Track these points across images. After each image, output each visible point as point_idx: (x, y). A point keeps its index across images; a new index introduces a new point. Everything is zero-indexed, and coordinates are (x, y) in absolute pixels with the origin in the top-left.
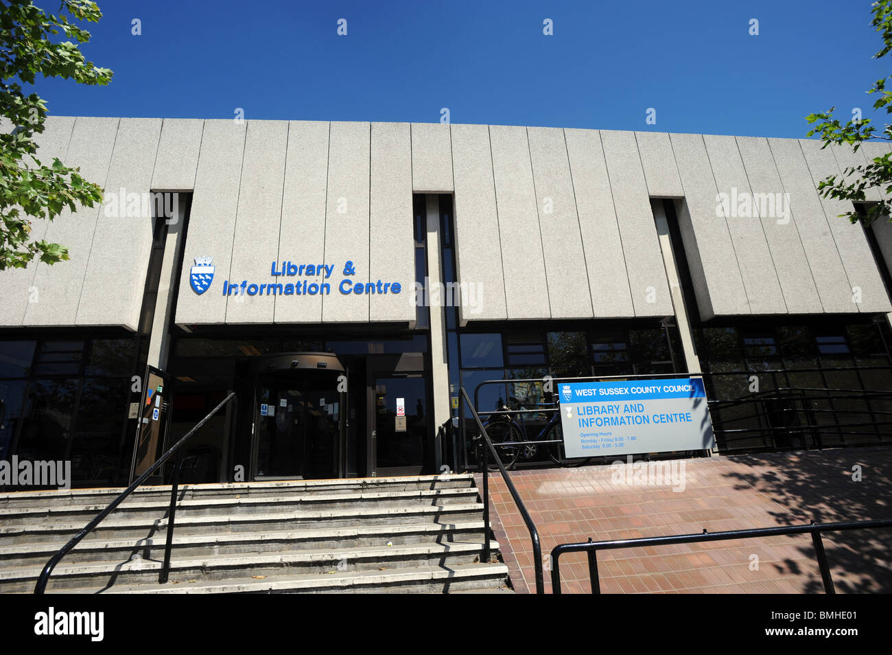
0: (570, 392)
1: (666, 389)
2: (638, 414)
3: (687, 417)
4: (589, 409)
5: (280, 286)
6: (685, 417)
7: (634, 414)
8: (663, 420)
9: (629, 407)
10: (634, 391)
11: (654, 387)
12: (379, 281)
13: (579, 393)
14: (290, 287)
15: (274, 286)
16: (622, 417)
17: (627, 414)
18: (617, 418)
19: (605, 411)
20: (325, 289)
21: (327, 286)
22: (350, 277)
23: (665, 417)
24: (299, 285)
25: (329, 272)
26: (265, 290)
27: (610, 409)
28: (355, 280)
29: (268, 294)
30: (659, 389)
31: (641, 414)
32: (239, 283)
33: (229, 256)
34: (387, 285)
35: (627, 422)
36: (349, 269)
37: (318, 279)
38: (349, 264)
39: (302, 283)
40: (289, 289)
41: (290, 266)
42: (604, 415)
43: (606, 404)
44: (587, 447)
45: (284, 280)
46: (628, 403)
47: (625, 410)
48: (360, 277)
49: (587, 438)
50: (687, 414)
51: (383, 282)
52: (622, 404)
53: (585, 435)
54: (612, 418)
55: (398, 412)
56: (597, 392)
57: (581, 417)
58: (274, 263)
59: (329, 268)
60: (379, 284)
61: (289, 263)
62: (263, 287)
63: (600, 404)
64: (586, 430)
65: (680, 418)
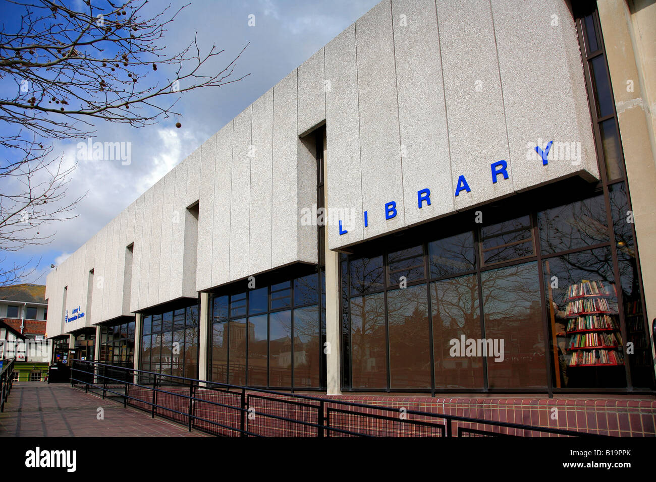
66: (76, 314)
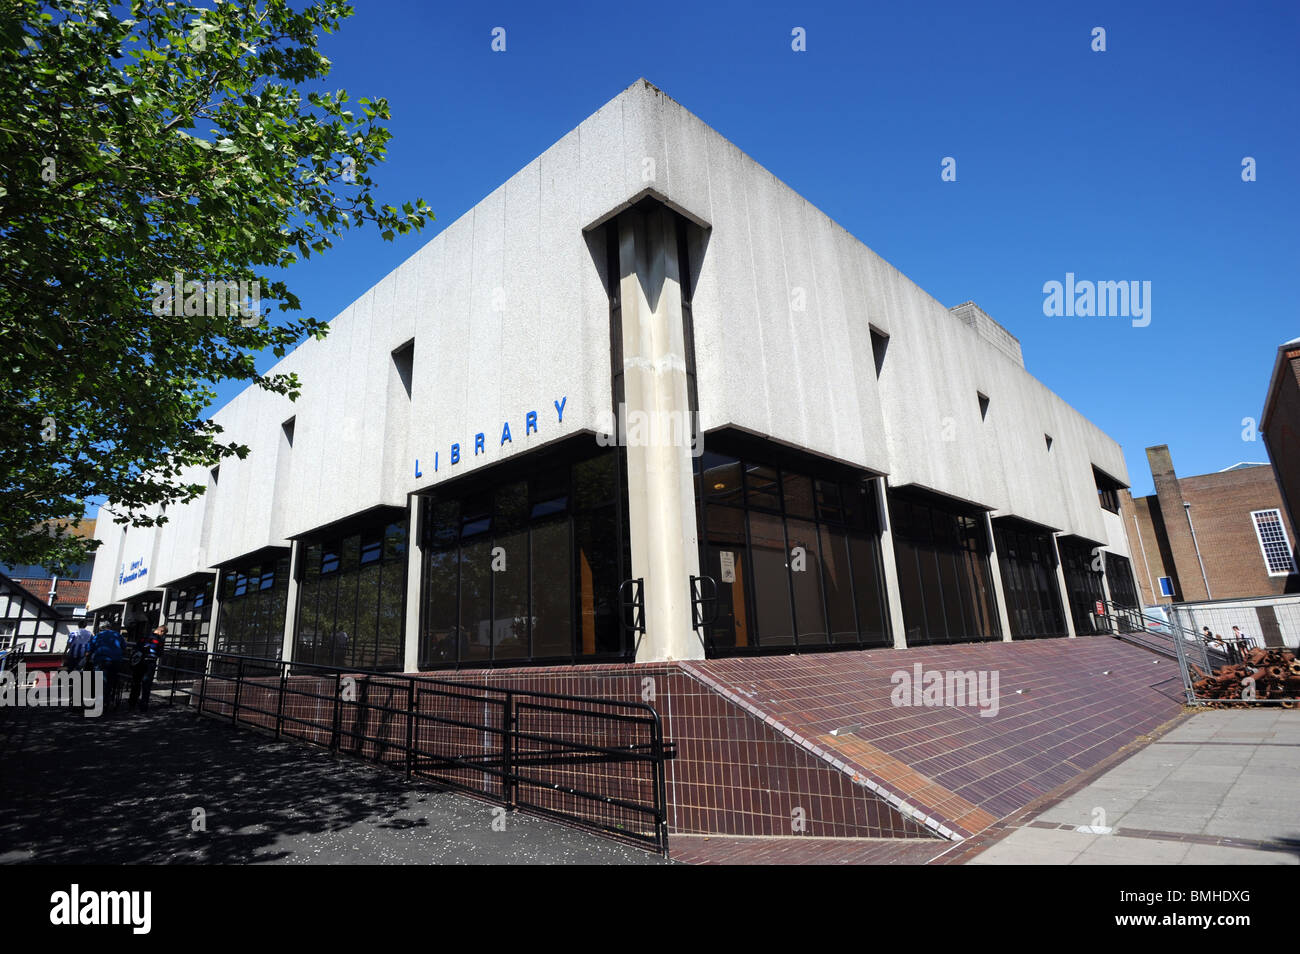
66: (136, 571)
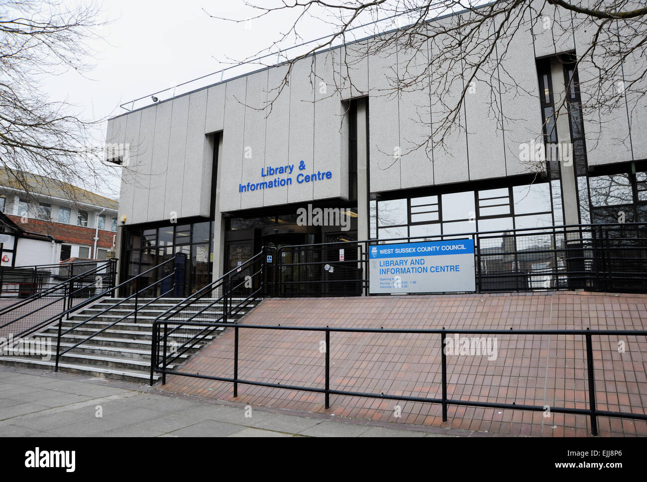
0: (376, 251)
1: (444, 248)
2: (420, 266)
3: (456, 268)
4: (387, 262)
5: (266, 183)
6: (455, 268)
7: (417, 266)
8: (438, 270)
9: (415, 262)
10: (419, 250)
11: (434, 247)
12: (319, 172)
13: (382, 252)
14: (271, 183)
15: (263, 184)
16: (408, 268)
17: (413, 266)
18: (405, 269)
19: (398, 264)
20: (289, 181)
21: (290, 179)
22: (303, 172)
23: (440, 268)
24: (275, 181)
25: (291, 170)
26: (259, 187)
27: (401, 262)
28: (305, 173)
29: (260, 188)
30: (438, 249)
31: (422, 266)
32: (246, 185)
33: (241, 169)
34: (323, 174)
35: (411, 271)
36: (302, 166)
37: (284, 176)
38: (302, 162)
39: (277, 180)
40: (270, 185)
41: (271, 169)
42: (397, 266)
43: (398, 259)
44: (383, 287)
45: (268, 179)
46: (414, 258)
47: (411, 263)
48: (308, 172)
49: (384, 281)
50: (456, 266)
51: (321, 173)
52: (409, 259)
53: (383, 280)
54: (401, 269)
55: (340, 259)
56: (394, 251)
57: (382, 268)
58: (263, 169)
59: (291, 167)
60: (319, 174)
61: (270, 167)
62: (258, 185)
63: (394, 259)
64: (384, 276)
65: (451, 269)
